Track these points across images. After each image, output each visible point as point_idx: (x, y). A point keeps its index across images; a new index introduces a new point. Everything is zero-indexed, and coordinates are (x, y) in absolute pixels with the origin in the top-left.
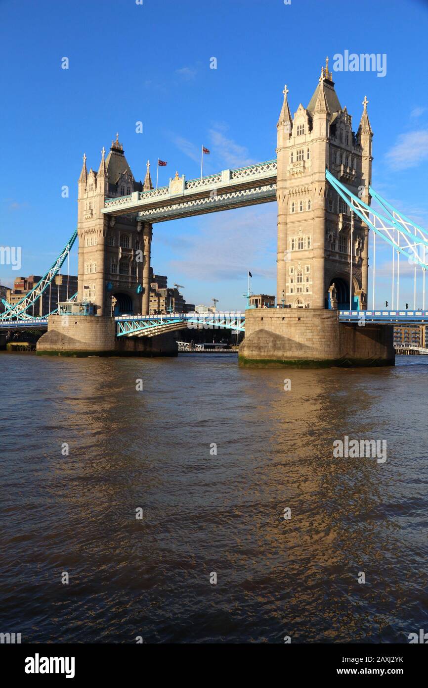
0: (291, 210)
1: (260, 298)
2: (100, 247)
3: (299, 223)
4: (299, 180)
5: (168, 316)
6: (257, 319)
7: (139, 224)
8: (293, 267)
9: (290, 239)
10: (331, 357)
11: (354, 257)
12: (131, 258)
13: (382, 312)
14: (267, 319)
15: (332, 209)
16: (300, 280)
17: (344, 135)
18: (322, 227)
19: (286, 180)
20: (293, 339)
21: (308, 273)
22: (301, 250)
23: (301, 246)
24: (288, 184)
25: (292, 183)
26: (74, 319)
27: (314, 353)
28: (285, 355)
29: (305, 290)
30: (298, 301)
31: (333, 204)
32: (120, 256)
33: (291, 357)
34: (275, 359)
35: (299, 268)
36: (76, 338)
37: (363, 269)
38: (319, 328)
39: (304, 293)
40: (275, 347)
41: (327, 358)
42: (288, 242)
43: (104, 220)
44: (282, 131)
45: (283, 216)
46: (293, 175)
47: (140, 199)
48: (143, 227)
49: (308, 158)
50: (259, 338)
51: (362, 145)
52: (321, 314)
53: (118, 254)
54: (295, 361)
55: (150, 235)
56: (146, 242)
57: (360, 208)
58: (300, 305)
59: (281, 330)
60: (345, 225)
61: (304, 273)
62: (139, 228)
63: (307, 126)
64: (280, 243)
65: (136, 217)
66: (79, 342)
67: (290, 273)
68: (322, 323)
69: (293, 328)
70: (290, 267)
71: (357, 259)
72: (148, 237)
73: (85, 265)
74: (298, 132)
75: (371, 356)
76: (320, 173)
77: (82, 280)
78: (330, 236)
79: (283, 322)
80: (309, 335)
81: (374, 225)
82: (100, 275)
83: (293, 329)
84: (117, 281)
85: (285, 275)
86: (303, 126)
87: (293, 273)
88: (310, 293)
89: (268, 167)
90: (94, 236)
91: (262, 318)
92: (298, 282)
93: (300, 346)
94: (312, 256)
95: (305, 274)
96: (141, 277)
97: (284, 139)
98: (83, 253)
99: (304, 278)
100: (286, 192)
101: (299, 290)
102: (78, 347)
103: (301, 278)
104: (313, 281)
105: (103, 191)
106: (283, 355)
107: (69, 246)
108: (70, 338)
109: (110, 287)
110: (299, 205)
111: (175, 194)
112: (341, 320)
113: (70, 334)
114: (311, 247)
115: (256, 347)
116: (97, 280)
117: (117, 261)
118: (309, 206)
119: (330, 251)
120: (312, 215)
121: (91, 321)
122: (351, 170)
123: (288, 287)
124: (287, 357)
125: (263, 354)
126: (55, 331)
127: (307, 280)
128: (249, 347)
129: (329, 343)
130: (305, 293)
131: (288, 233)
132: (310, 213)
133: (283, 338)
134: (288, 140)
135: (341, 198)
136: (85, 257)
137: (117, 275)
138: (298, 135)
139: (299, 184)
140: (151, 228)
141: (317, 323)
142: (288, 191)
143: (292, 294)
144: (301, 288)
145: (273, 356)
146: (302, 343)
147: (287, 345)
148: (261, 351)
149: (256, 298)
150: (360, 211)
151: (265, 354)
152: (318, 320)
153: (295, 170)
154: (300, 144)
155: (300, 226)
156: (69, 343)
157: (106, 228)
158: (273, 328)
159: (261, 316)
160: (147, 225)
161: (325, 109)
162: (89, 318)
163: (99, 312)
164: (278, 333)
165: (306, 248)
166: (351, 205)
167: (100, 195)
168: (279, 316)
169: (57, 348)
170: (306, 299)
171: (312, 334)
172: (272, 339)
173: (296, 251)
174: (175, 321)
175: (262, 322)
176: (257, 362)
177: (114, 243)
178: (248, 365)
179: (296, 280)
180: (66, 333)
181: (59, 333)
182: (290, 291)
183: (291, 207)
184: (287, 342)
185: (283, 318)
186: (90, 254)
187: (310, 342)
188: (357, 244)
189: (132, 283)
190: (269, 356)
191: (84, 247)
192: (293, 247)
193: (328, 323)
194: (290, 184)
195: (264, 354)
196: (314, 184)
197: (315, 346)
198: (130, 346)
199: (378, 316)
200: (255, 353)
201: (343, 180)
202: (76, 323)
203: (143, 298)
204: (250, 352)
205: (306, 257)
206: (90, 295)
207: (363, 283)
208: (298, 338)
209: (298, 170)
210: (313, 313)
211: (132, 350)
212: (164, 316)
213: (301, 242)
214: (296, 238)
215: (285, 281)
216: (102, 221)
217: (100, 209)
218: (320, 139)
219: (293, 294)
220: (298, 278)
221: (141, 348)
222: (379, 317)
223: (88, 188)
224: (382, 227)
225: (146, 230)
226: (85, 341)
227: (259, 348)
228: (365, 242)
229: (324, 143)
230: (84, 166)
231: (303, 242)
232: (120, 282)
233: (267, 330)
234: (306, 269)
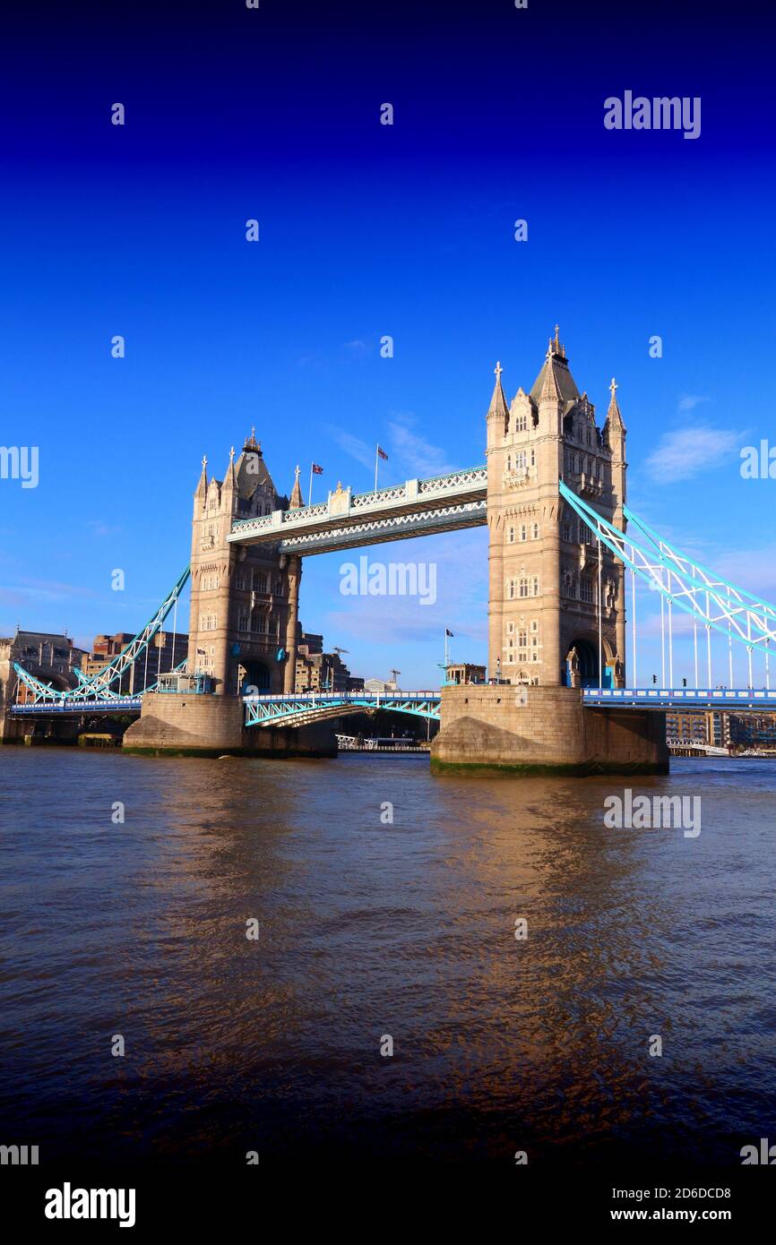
0: (509, 539)
1: (464, 669)
2: (224, 592)
3: (522, 558)
4: (519, 495)
5: (324, 695)
6: (459, 701)
7: (282, 558)
8: (513, 623)
9: (507, 582)
10: (572, 760)
11: (604, 609)
12: (269, 607)
13: (648, 690)
14: (474, 701)
15: (570, 538)
17: (584, 432)
18: (556, 563)
19: (501, 495)
20: (514, 732)
23: (524, 591)
24: (504, 500)
25: (510, 499)
26: (180, 700)
27: (546, 753)
28: (502, 757)
29: (532, 658)
30: (521, 674)
31: (570, 531)
32: (253, 605)
33: (511, 760)
34: (486, 763)
35: (522, 624)
36: (183, 727)
37: (618, 626)
38: (553, 715)
39: (529, 662)
40: (486, 744)
41: (565, 762)
42: (505, 585)
43: (231, 551)
44: (493, 426)
45: (497, 548)
46: (511, 487)
47: (284, 521)
48: (288, 563)
49: (533, 464)
50: (462, 730)
51: (612, 447)
52: (556, 693)
53: (250, 603)
54: (518, 766)
55: (299, 574)
56: (292, 584)
57: (611, 537)
58: (525, 680)
59: (495, 718)
60: (589, 561)
62: (282, 564)
63: (530, 419)
64: (494, 588)
65: (278, 548)
66: (188, 734)
67: (509, 632)
68: (558, 707)
69: (513, 715)
70: (508, 623)
71: (608, 611)
72: (294, 577)
73: (201, 619)
74: (517, 426)
75: (633, 758)
76: (550, 484)
77: (195, 641)
78: (568, 578)
79: (498, 706)
80: (538, 726)
81: (633, 562)
82: (222, 634)
83: (513, 717)
84: (247, 642)
85: (501, 634)
87: (513, 633)
88: (539, 661)
89: (474, 476)
90: (215, 574)
91: (467, 700)
92: (521, 645)
93: (525, 743)
94: (541, 606)
96: (283, 636)
97: (497, 436)
98: (198, 600)
99: (530, 639)
100: (502, 512)
101: (523, 657)
102: (185, 742)
103: (525, 639)
104: (543, 644)
105: (230, 509)
106: (499, 757)
107: (177, 589)
108: (174, 728)
109: (237, 651)
110: (521, 532)
111: (336, 514)
112: (585, 703)
113: (174, 721)
114: (539, 594)
115: (458, 744)
116: (217, 641)
117: (248, 612)
118: (536, 533)
119: (568, 599)
120: (539, 545)
121: (207, 703)
122: (596, 481)
123: (506, 653)
124: (504, 760)
125: (467, 754)
126: (152, 717)
127: (535, 643)
128: (446, 744)
129: (568, 738)
130: (531, 662)
131: (505, 572)
132: (537, 543)
133: (499, 730)
135: (582, 521)
136: (201, 607)
137: (248, 633)
139: (520, 501)
140: (300, 564)
141: (550, 707)
142: (504, 511)
143: (511, 663)
145: (483, 758)
146: (528, 738)
147: (505, 741)
148: (464, 751)
149: (458, 669)
150: (610, 540)
151: (472, 755)
152: (550, 703)
153: (514, 481)
154: (521, 443)
155: (522, 562)
156: (173, 735)
157: (233, 563)
158: (483, 715)
159: (465, 697)
160: (295, 558)
161: (556, 395)
162: (203, 698)
163: (219, 688)
164: (490, 722)
165: (531, 594)
166: (597, 531)
167: (225, 515)
168: (492, 696)
169: (153, 743)
170: (532, 671)
171: (541, 724)
172: (481, 732)
173: (516, 600)
174: (334, 704)
175: (466, 705)
176: (458, 767)
177: (244, 586)
178: (444, 773)
179: (518, 643)
180: (168, 721)
181: (158, 720)
182: (508, 658)
183: (509, 534)
184: (504, 737)
185: (499, 700)
186: (207, 601)
187: (539, 737)
188: (607, 589)
189: (270, 645)
190: (478, 758)
191: (199, 591)
192: (512, 593)
193: (567, 707)
194: (507, 500)
195: (470, 755)
196: (542, 501)
197: (548, 742)
198: (265, 741)
199: (641, 698)
200: (456, 753)
201: (584, 495)
202: (184, 705)
203: (286, 668)
204: (449, 752)
206: (206, 663)
207: (619, 647)
208: (520, 731)
209: (519, 480)
210: (543, 692)
211: (268, 747)
212: (318, 696)
213: (524, 585)
214: (516, 579)
215: (501, 644)
216: (227, 553)
217: (225, 535)
218: (550, 436)
219: (513, 663)
220: (521, 639)
221: (281, 744)
222: (644, 699)
223: (208, 505)
224: (645, 565)
225: (293, 567)
226: (196, 733)
227: (462, 746)
228: (620, 586)
229: (556, 444)
230: (203, 473)
231: (528, 585)
232: (251, 643)
233: (475, 718)
234: (532, 626)
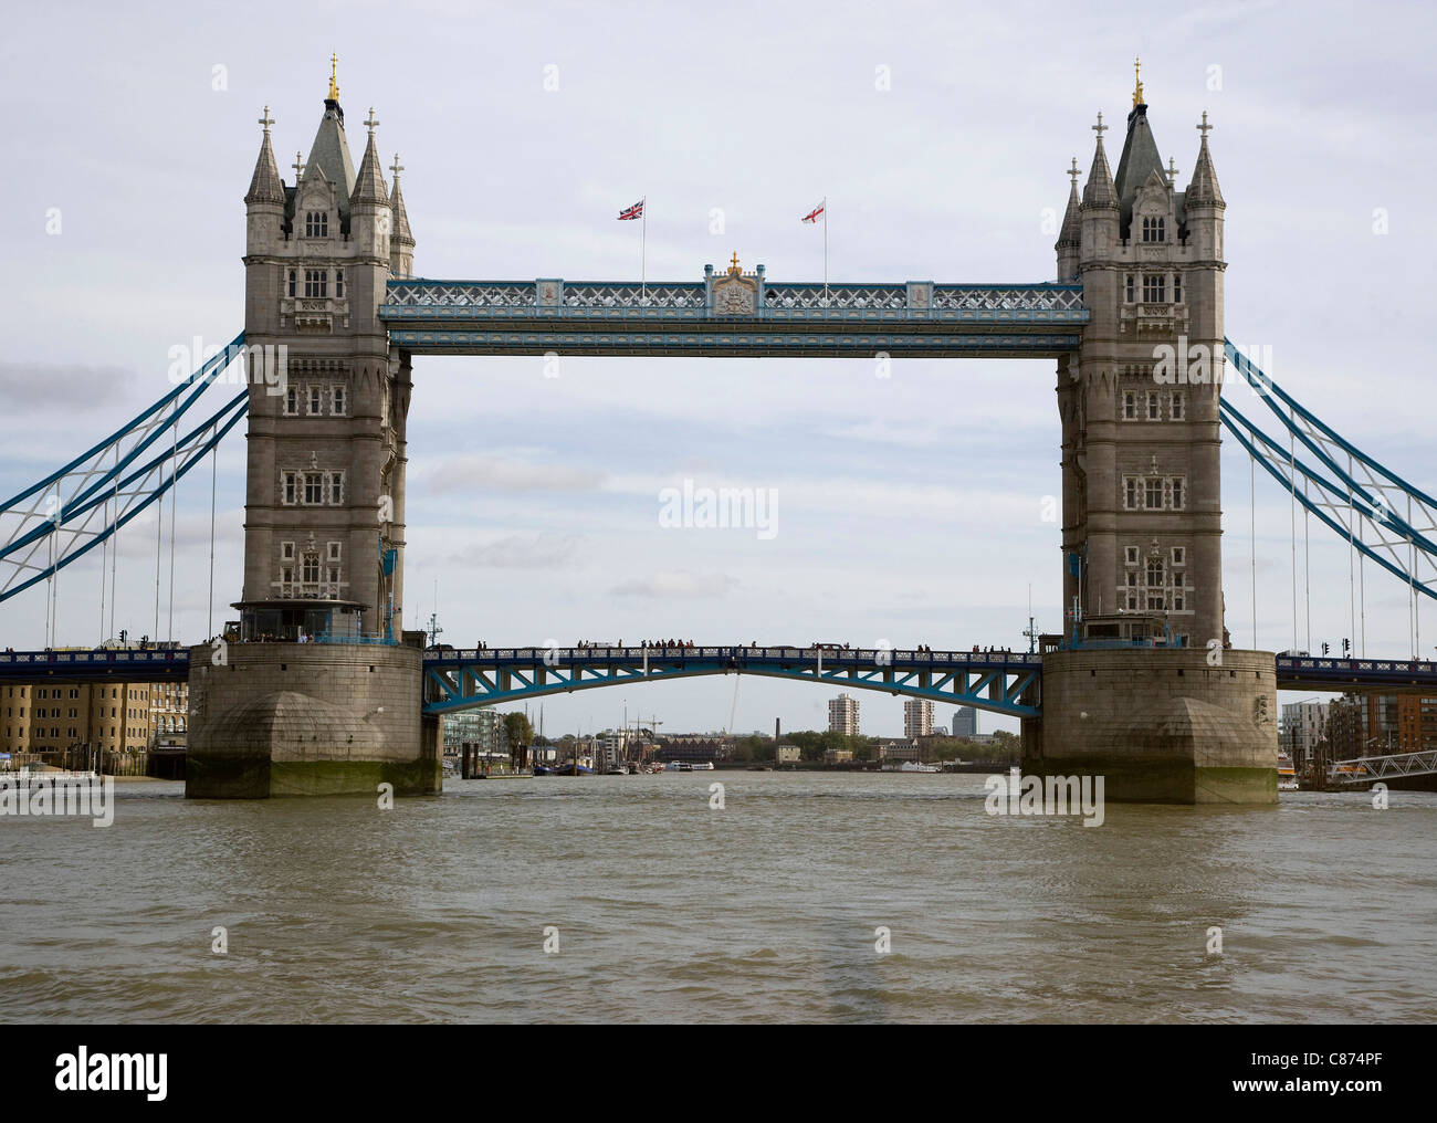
3: (1150, 447)
6: (1166, 672)
8: (1137, 548)
9: (1125, 482)
16: (1155, 578)
19: (1115, 340)
21: (1178, 564)
22: (1154, 509)
23: (1154, 499)
24: (1119, 350)
25: (1134, 350)
29: (1174, 605)
35: (1154, 551)
39: (1167, 612)
46: (1139, 332)
49: (1177, 300)
61: (1169, 564)
63: (1171, 228)
70: (1127, 548)
74: (1146, 232)
85: (1116, 565)
86: (1162, 222)
87: (1137, 563)
88: (1187, 611)
90: (332, 384)
92: (1152, 583)
95: (1175, 568)
98: (274, 435)
99: (1168, 576)
101: (1155, 603)
103: (1159, 574)
110: (1147, 404)
114: (1183, 507)
118: (1177, 410)
127: (1178, 582)
130: (1174, 611)
131: (1121, 465)
132: (1180, 428)
134: (1120, 249)
138: (1146, 239)
142: (1124, 367)
143: (1132, 611)
144: (1160, 601)
153: (1151, 323)
154: (1154, 262)
155: (1153, 453)
165: (1167, 505)
170: (1176, 626)
173: (1140, 512)
175: (1180, 679)
179: (1146, 580)
182: (1128, 604)
183: (1125, 404)
185: (1232, 672)
186: (308, 442)
191: (276, 418)
192: (1132, 501)
194: (1128, 350)
200: (1212, 753)
205: (1173, 528)
206: (312, 574)
209: (1161, 324)
213: (1153, 490)
214: (1140, 479)
219: (1138, 612)
220: (1151, 574)
231: (1162, 490)
234: (1173, 553)
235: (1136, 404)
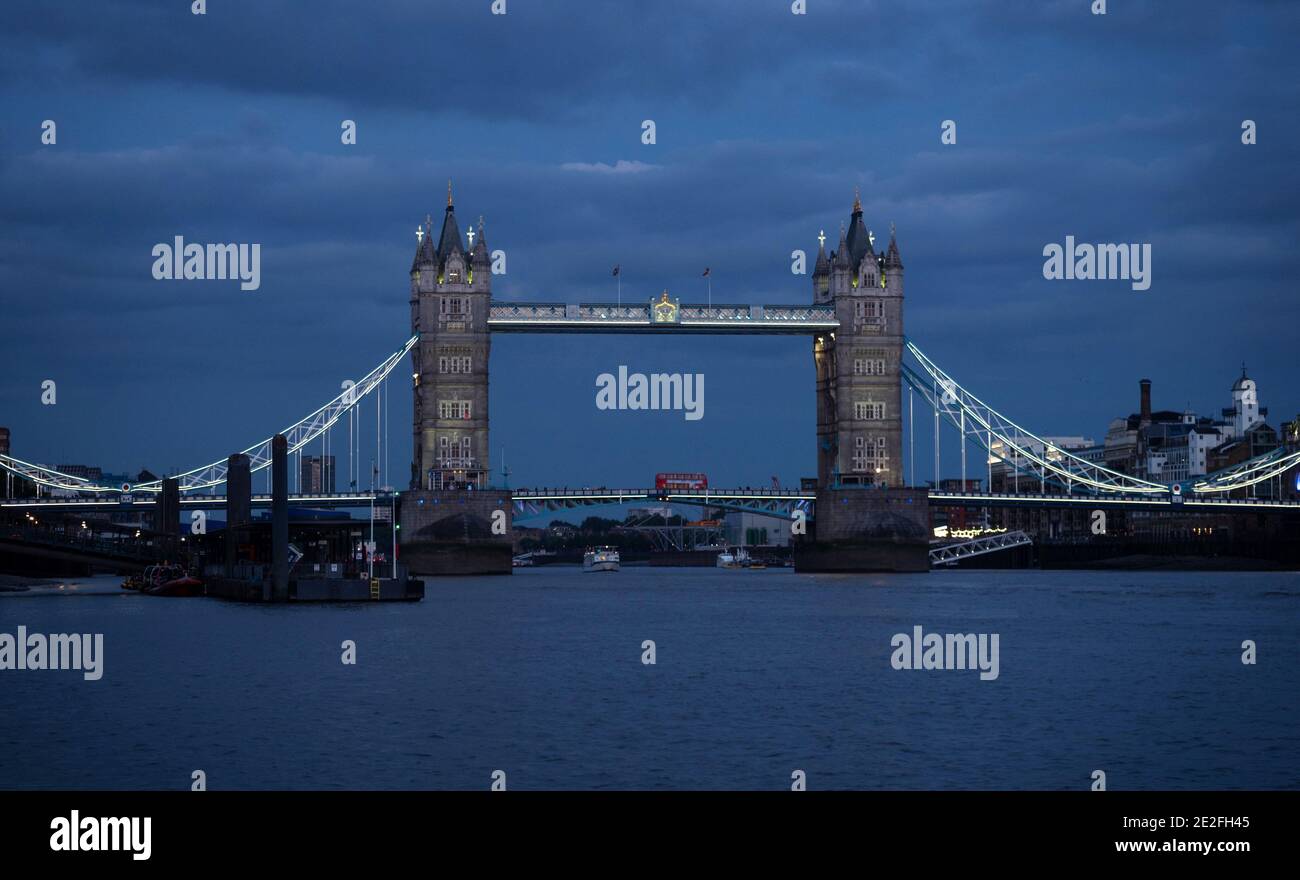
4: (870, 338)
9: (855, 406)
16: (870, 454)
21: (881, 446)
22: (871, 418)
23: (870, 414)
24: (855, 340)
25: (860, 340)
35: (871, 440)
39: (877, 470)
49: (881, 315)
61: (877, 446)
63: (878, 278)
70: (857, 438)
86: (873, 274)
87: (862, 446)
94: (888, 428)
95: (879, 448)
103: (873, 451)
104: (891, 456)
127: (882, 455)
131: (853, 397)
132: (882, 379)
134: (853, 289)
138: (866, 283)
139: (870, 343)
143: (860, 469)
144: (873, 464)
154: (872, 297)
155: (869, 391)
165: (876, 417)
173: (864, 420)
205: (879, 428)
214: (863, 404)
219: (863, 470)
231: (874, 410)
234: (879, 441)
235: (861, 366)
